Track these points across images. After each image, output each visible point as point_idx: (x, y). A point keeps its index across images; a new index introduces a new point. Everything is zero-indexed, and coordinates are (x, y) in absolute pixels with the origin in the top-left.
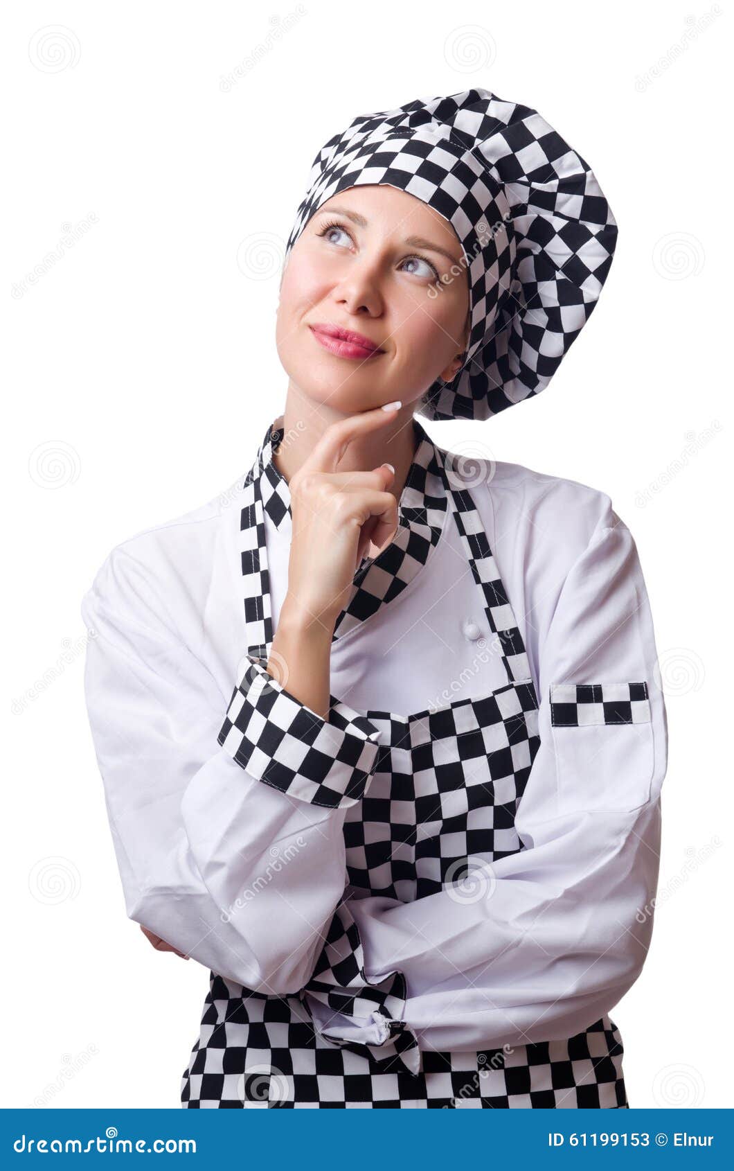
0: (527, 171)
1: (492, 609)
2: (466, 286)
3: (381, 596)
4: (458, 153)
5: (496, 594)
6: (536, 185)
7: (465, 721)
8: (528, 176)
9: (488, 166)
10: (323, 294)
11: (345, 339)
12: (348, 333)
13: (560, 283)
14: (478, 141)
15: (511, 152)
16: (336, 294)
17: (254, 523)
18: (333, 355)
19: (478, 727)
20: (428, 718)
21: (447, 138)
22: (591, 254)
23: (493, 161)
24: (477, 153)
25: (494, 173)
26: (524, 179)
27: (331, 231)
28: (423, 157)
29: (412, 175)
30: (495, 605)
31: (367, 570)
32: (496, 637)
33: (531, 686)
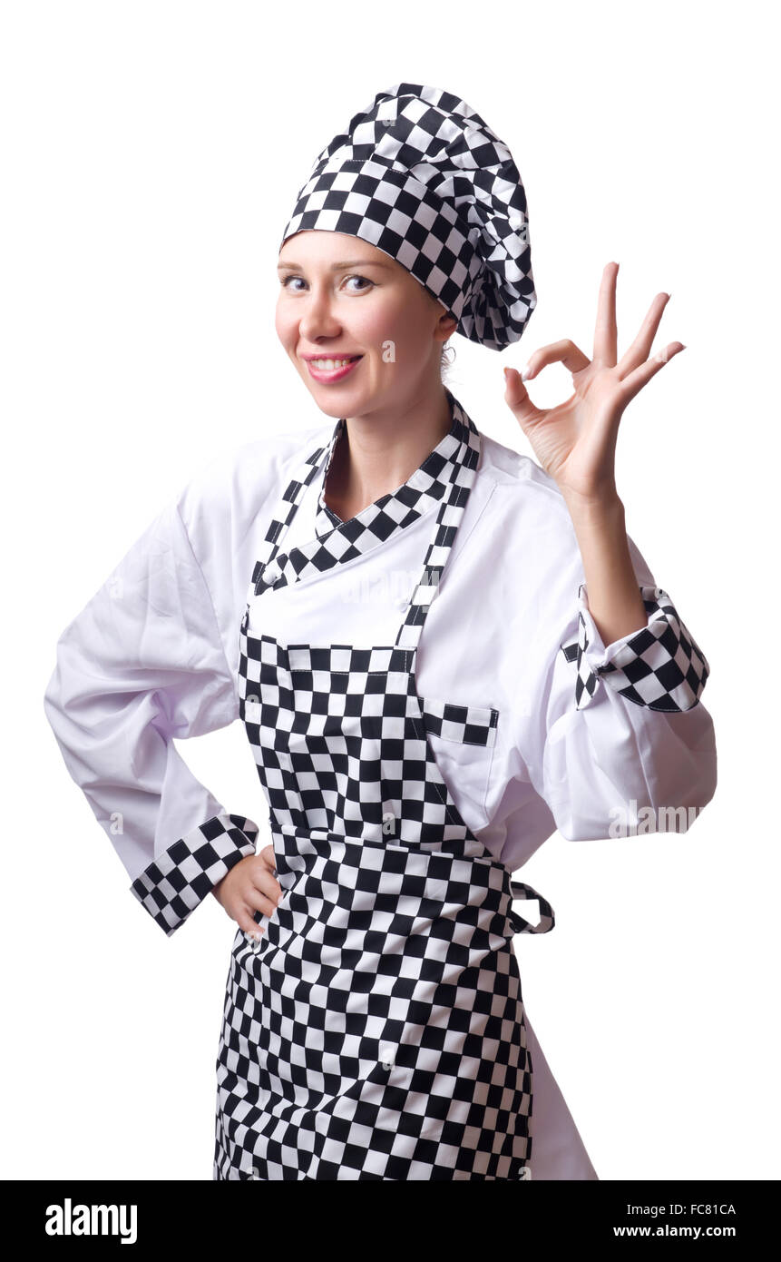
0: (424, 150)
9: (388, 163)
13: (493, 221)
15: (402, 144)
23: (393, 156)
28: (328, 189)
29: (319, 211)
30: (425, 584)
31: (332, 533)
32: (409, 607)
33: (411, 654)
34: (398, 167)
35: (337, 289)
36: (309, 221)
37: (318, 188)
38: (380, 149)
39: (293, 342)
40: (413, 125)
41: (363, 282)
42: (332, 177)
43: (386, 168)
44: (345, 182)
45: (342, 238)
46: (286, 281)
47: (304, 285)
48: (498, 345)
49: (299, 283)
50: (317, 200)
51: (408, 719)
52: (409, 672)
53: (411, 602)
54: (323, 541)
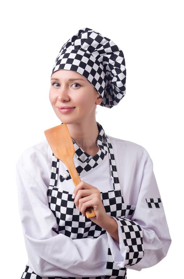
0: (95, 47)
10: (56, 99)
12: (64, 107)
13: (115, 69)
28: (68, 58)
29: (65, 64)
30: (114, 171)
31: (90, 159)
32: (113, 178)
33: (120, 191)
34: (88, 52)
35: (69, 87)
36: (62, 67)
37: (64, 57)
38: (83, 47)
39: (54, 103)
40: (93, 40)
41: (77, 85)
42: (68, 54)
43: (84, 53)
44: (73, 56)
45: (72, 72)
46: (53, 84)
47: (59, 85)
48: (110, 106)
49: (57, 84)
50: (64, 61)
51: (122, 211)
52: (121, 196)
53: (113, 176)
54: (88, 162)
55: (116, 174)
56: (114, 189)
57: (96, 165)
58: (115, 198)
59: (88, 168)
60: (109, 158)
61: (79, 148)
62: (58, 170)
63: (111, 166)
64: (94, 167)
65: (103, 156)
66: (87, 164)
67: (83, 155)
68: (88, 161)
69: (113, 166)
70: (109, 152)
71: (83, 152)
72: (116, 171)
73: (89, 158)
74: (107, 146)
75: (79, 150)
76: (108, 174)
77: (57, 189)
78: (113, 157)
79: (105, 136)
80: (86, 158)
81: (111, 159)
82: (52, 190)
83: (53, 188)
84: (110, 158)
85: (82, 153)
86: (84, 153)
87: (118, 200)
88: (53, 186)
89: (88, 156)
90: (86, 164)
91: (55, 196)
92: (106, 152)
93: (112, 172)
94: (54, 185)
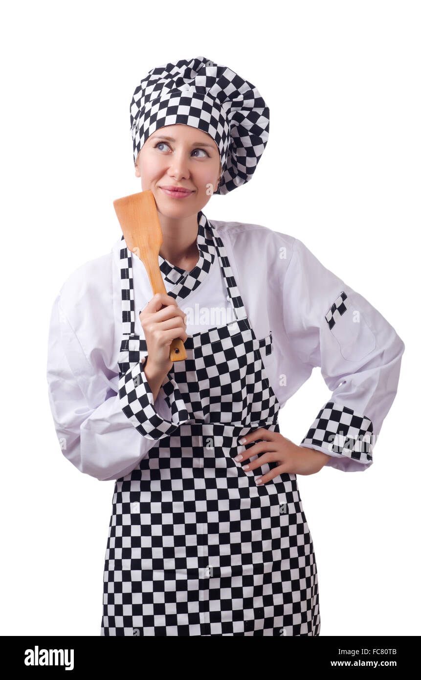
1: (230, 288)
2: (219, 155)
3: (191, 288)
4: (202, 98)
5: (232, 282)
6: (234, 100)
7: (214, 337)
8: (229, 97)
10: (163, 174)
11: (177, 191)
12: (178, 188)
14: (208, 89)
16: (169, 173)
17: (126, 257)
18: (173, 199)
19: (219, 339)
20: (200, 336)
21: (195, 92)
22: (261, 122)
24: (209, 95)
25: (218, 101)
26: (228, 99)
27: (158, 145)
30: (231, 287)
31: (186, 277)
32: (231, 300)
33: (246, 320)
51: (255, 351)
52: (250, 329)
53: (230, 297)
54: (183, 283)
55: (235, 292)
56: (237, 319)
57: (198, 283)
58: (240, 333)
59: (185, 292)
60: (220, 266)
61: (164, 261)
62: (132, 303)
63: (225, 279)
64: (194, 289)
65: (207, 266)
66: (182, 286)
67: (173, 271)
68: (182, 280)
69: (228, 279)
70: (219, 255)
71: (172, 266)
72: (235, 285)
73: (184, 275)
74: (214, 245)
75: (165, 264)
76: (221, 296)
77: (136, 338)
78: (226, 262)
79: (210, 226)
80: (179, 275)
81: (224, 266)
82: (128, 341)
83: (130, 337)
84: (222, 266)
85: (170, 269)
86: (174, 268)
87: (246, 336)
88: (129, 334)
89: (181, 271)
90: (180, 286)
91: (134, 349)
92: (213, 257)
93: (228, 289)
94: (130, 332)
